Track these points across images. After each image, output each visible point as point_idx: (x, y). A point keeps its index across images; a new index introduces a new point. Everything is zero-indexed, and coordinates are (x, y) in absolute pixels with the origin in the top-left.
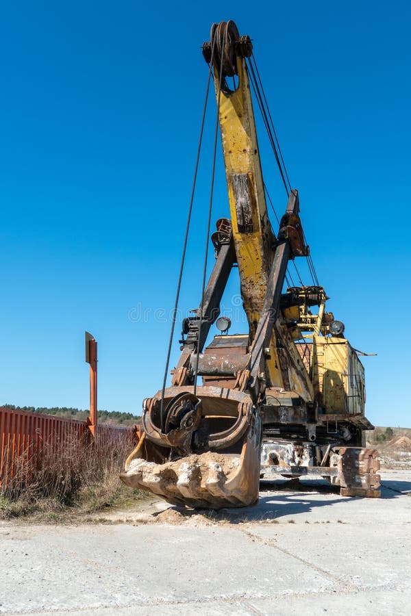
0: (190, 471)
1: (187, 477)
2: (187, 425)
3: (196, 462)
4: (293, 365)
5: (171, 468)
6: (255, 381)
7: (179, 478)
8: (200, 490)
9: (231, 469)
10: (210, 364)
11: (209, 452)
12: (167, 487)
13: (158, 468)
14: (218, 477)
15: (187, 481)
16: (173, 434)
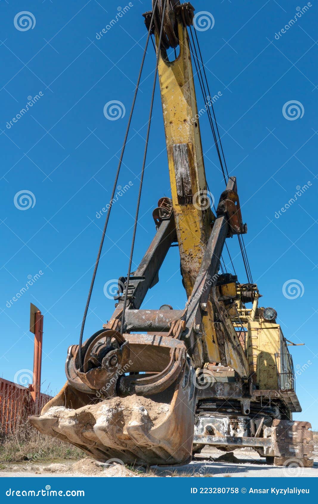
0: (110, 414)
1: (105, 419)
2: (111, 365)
3: (118, 405)
4: (230, 339)
5: (89, 411)
6: (190, 332)
7: (97, 422)
8: (123, 438)
9: (159, 414)
10: (144, 317)
11: (134, 395)
12: (84, 434)
13: (72, 412)
14: (142, 420)
15: (105, 424)
16: (93, 372)
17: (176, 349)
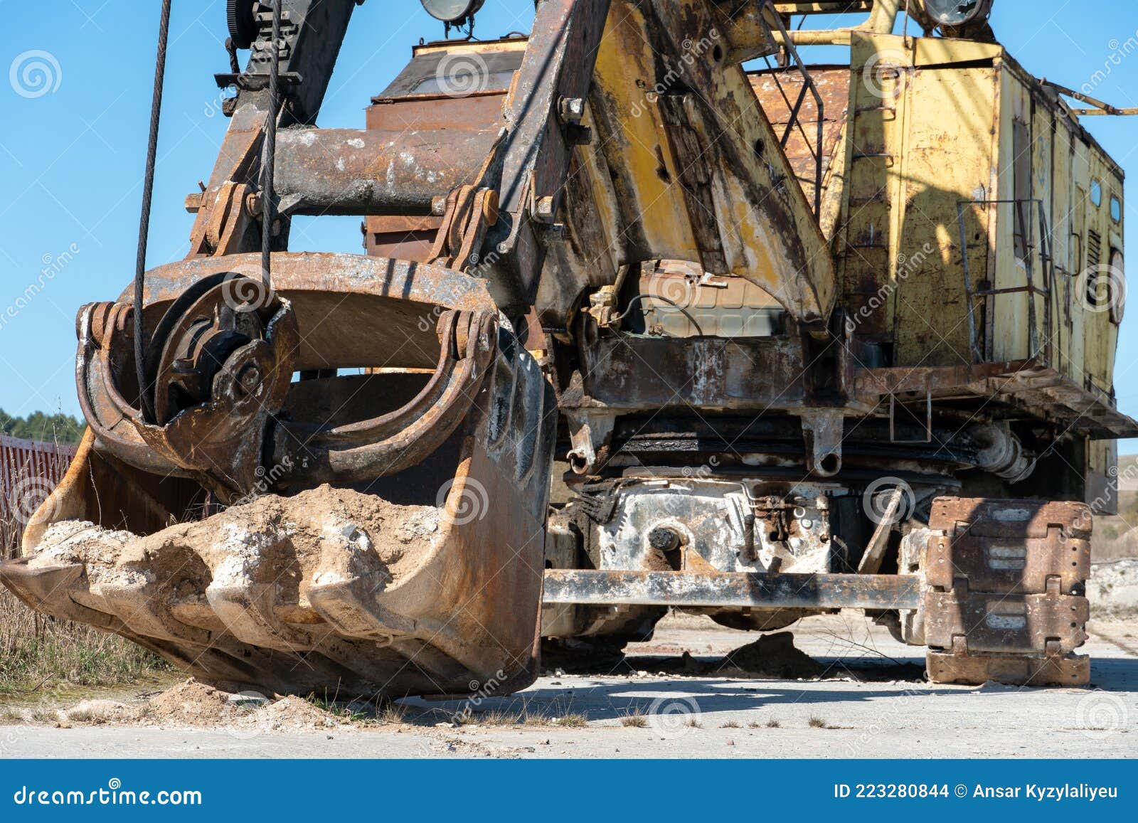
0: (253, 550)
1: (240, 568)
2: (239, 392)
3: (276, 521)
4: (733, 164)
5: (187, 542)
6: (515, 230)
7: (215, 575)
8: (298, 617)
9: (406, 542)
10: (340, 165)
11: (324, 487)
12: (175, 611)
13: (134, 546)
14: (353, 567)
15: (242, 583)
16: (186, 421)
17: (458, 314)
